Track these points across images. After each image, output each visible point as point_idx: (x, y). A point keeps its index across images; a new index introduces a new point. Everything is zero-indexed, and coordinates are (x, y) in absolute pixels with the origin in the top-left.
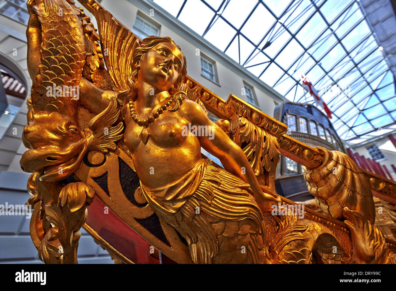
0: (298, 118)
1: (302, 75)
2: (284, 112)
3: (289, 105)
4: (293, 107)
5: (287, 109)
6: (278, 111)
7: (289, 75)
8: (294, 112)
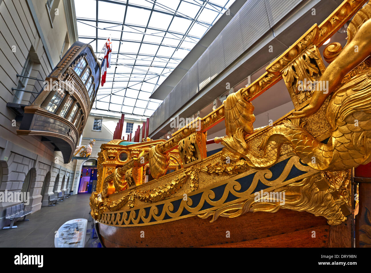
0: (87, 68)
1: (109, 38)
2: (82, 53)
3: (89, 50)
4: (90, 55)
5: (86, 53)
6: (80, 47)
7: (97, 25)
8: (88, 60)
